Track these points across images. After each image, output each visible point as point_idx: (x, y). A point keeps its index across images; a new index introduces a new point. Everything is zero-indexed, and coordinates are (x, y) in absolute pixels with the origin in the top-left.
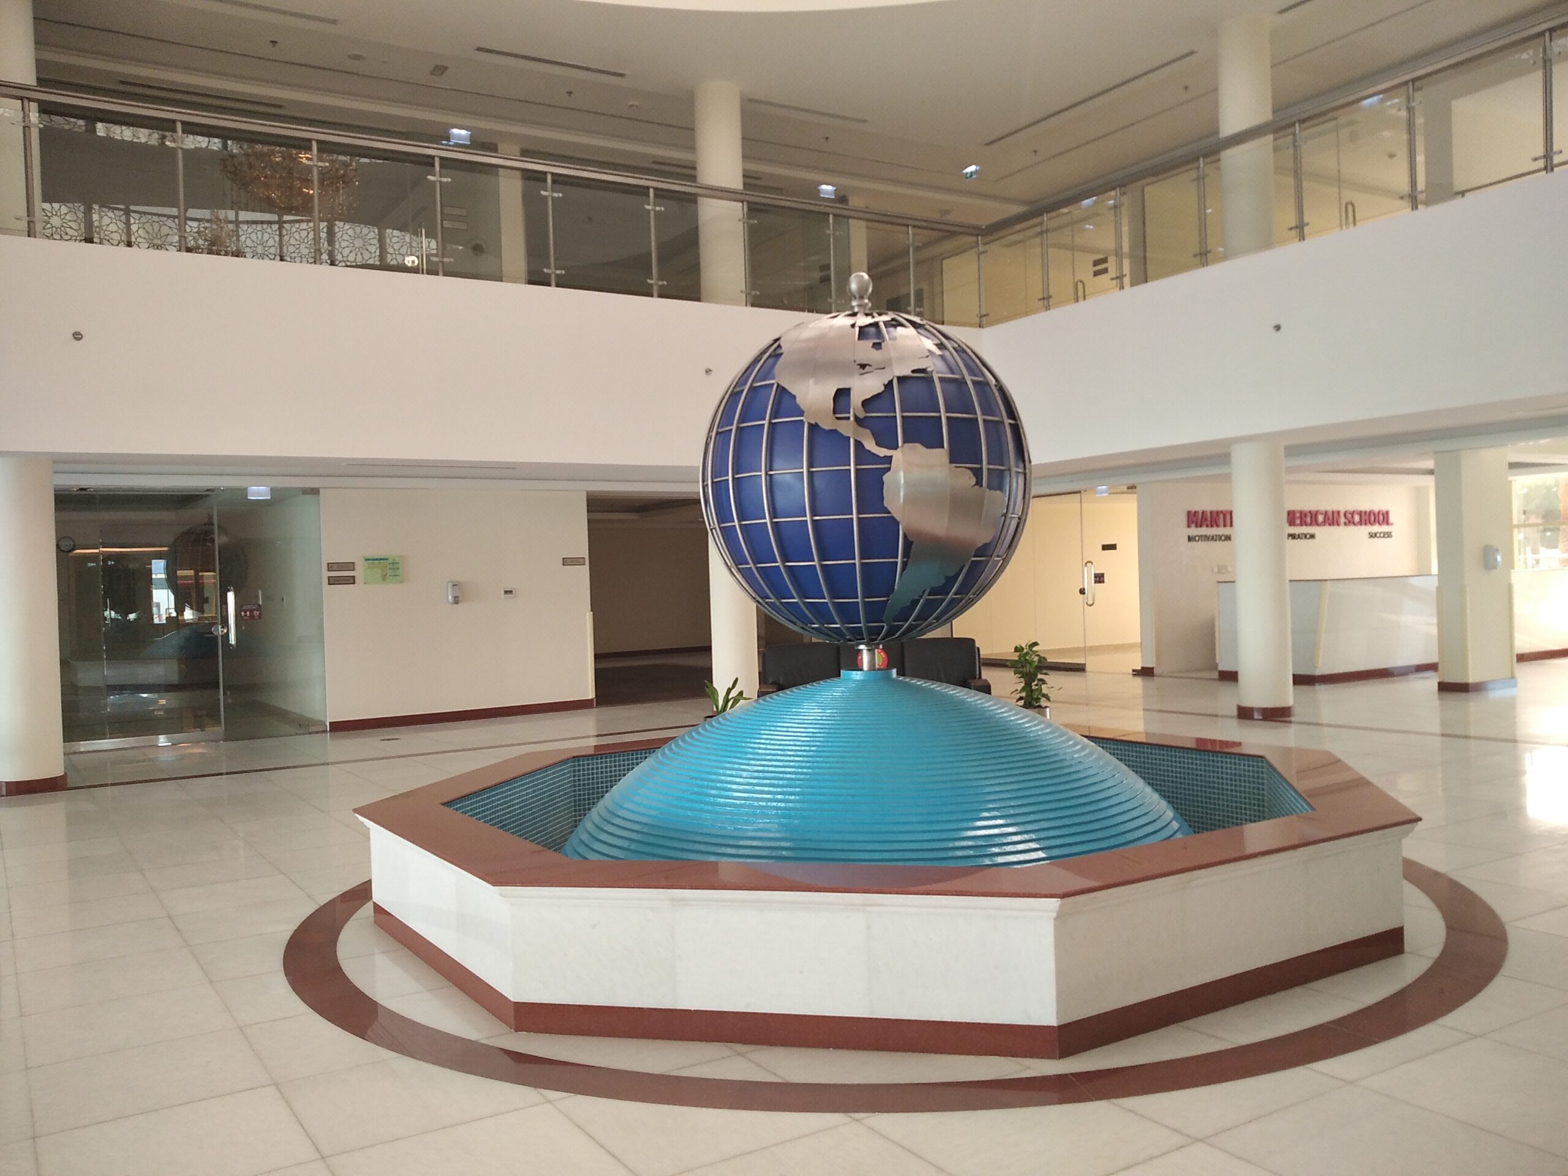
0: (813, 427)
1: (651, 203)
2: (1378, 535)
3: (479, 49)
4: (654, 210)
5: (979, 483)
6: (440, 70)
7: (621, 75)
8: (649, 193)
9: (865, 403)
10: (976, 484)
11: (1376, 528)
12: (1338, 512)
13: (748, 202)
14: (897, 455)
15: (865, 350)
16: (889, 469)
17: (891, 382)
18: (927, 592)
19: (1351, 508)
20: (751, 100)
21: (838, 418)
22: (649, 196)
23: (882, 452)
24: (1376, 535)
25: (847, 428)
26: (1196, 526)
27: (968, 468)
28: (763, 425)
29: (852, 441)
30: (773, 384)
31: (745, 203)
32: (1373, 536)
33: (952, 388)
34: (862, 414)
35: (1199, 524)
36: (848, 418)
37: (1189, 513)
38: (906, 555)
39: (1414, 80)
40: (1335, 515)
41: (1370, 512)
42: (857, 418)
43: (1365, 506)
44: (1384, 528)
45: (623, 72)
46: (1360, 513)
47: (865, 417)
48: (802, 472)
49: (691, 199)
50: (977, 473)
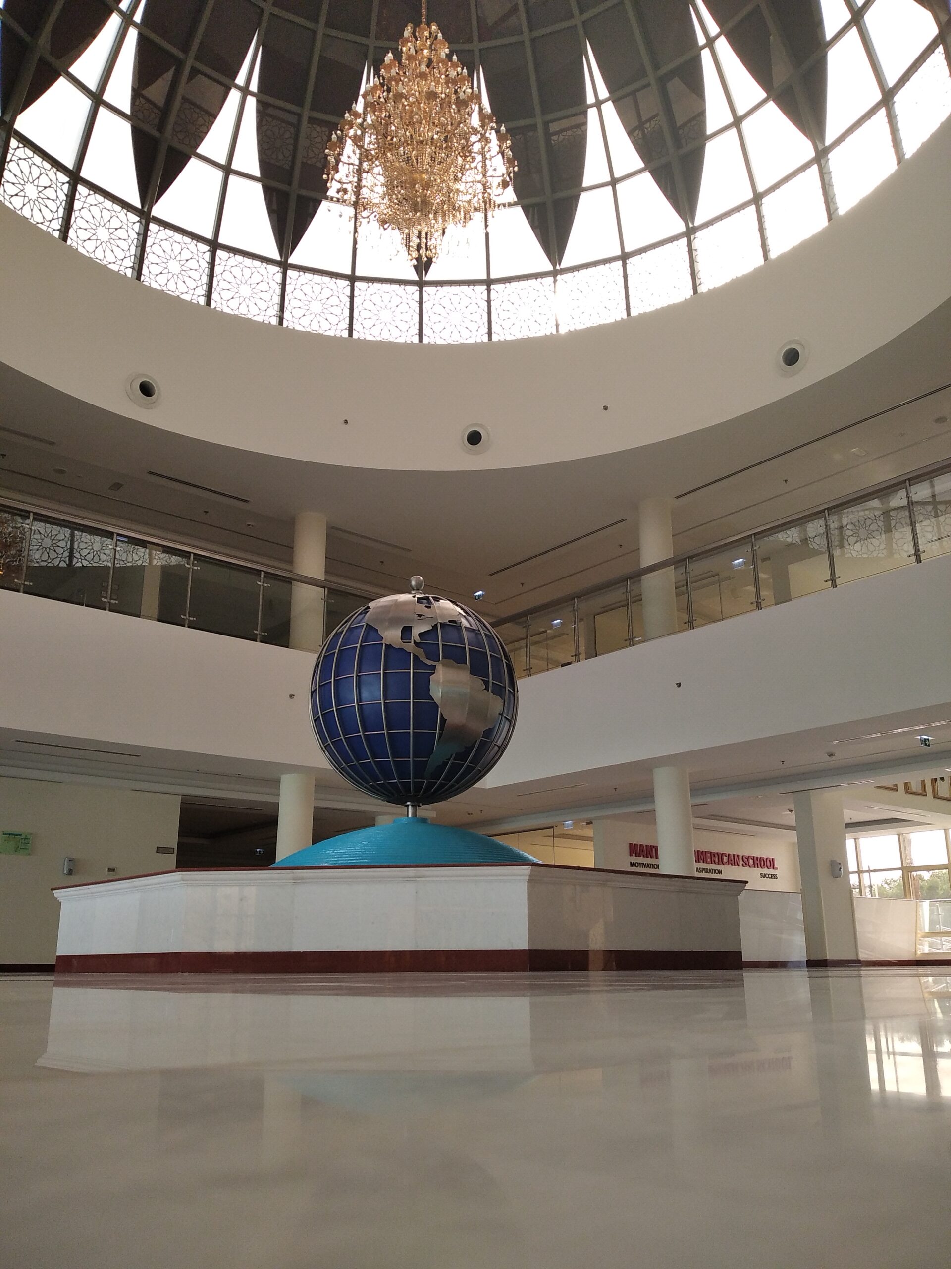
0: (388, 647)
1: (262, 581)
2: (767, 876)
3: (150, 473)
4: (263, 586)
5: (487, 689)
6: (117, 486)
7: (246, 501)
8: (260, 574)
9: (420, 635)
10: (485, 689)
11: (765, 871)
12: (738, 856)
13: (329, 589)
14: (440, 667)
15: (422, 608)
16: (434, 673)
17: (437, 624)
18: (453, 757)
19: (747, 854)
20: (333, 528)
21: (404, 642)
22: (260, 576)
23: (429, 663)
24: (765, 876)
25: (410, 647)
26: (636, 856)
27: (482, 680)
28: (357, 647)
29: (412, 654)
30: (363, 625)
31: (326, 589)
32: (763, 876)
33: (472, 635)
34: (418, 640)
35: (638, 854)
36: (410, 642)
37: (630, 844)
38: (442, 728)
39: (755, 534)
40: (736, 857)
41: (761, 858)
42: (415, 642)
43: (757, 854)
44: (771, 872)
45: (248, 499)
46: (753, 858)
47: (420, 643)
48: (380, 673)
49: (288, 581)
50: (486, 683)
